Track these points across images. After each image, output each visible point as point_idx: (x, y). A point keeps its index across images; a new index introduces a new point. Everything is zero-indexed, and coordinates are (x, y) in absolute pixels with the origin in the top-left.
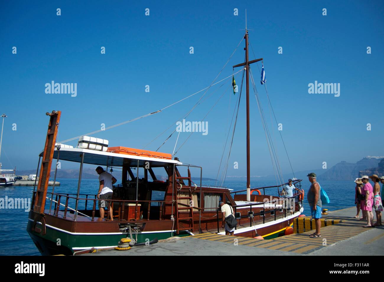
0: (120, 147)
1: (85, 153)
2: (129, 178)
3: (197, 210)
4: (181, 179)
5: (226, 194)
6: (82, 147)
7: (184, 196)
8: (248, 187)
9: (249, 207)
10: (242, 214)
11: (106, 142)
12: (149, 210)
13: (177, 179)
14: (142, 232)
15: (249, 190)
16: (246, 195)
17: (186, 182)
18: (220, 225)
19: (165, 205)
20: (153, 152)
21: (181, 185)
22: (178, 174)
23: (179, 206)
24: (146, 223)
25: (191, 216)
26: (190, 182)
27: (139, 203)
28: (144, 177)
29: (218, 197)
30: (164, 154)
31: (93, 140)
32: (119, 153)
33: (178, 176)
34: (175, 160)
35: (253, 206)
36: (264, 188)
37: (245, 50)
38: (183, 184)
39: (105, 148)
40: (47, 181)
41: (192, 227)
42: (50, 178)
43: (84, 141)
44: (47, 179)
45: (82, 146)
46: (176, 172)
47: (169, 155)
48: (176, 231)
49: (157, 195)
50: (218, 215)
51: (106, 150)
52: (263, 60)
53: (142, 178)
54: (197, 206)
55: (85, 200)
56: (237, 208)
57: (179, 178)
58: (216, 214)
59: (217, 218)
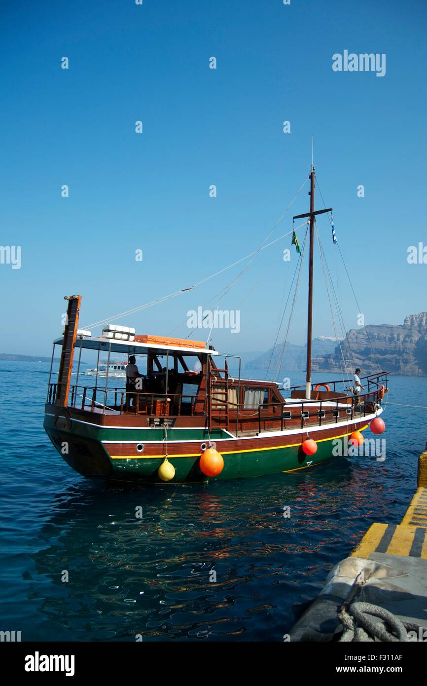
0: (147, 336)
1: (112, 344)
2: (156, 369)
3: (235, 407)
4: (217, 372)
5: (274, 389)
6: (108, 337)
7: (220, 391)
8: (308, 381)
9: (301, 405)
10: (294, 414)
11: (133, 331)
12: (180, 405)
13: (212, 371)
14: (172, 428)
15: (309, 384)
16: (305, 391)
17: (223, 375)
18: (262, 425)
19: (198, 401)
20: (183, 341)
21: (216, 378)
22: (214, 366)
23: (213, 402)
24: (176, 419)
25: (227, 413)
26: (227, 375)
27: (169, 397)
28: (174, 368)
29: (262, 392)
30: (196, 342)
31: (120, 328)
32: (146, 343)
33: (213, 367)
34: (209, 349)
35: (305, 405)
36: (334, 382)
37: (309, 194)
38: (219, 376)
39: (132, 338)
40: (69, 373)
41: (227, 425)
42: (73, 370)
43: (109, 331)
44: (70, 370)
45: (108, 334)
46: (211, 363)
47: (203, 344)
48: (207, 428)
49: (189, 390)
50: (259, 413)
51: (133, 340)
52: (333, 211)
53: (172, 369)
54: (235, 402)
55: (114, 394)
56: (286, 406)
57: (214, 370)
58: (258, 413)
59: (258, 417)
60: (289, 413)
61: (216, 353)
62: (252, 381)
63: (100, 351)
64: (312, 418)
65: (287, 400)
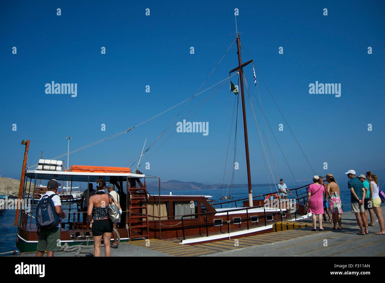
8: (250, 192)
10: (225, 220)
11: (59, 163)
25: (147, 225)
31: (47, 161)
34: (136, 173)
37: (237, 54)
43: (39, 164)
47: (130, 169)
51: (60, 170)
54: (166, 215)
56: (217, 214)
57: (142, 188)
58: (181, 222)
59: (182, 226)
60: (221, 220)
61: (143, 176)
62: (181, 196)
63: (73, 181)
64: (244, 223)
65: (217, 210)
